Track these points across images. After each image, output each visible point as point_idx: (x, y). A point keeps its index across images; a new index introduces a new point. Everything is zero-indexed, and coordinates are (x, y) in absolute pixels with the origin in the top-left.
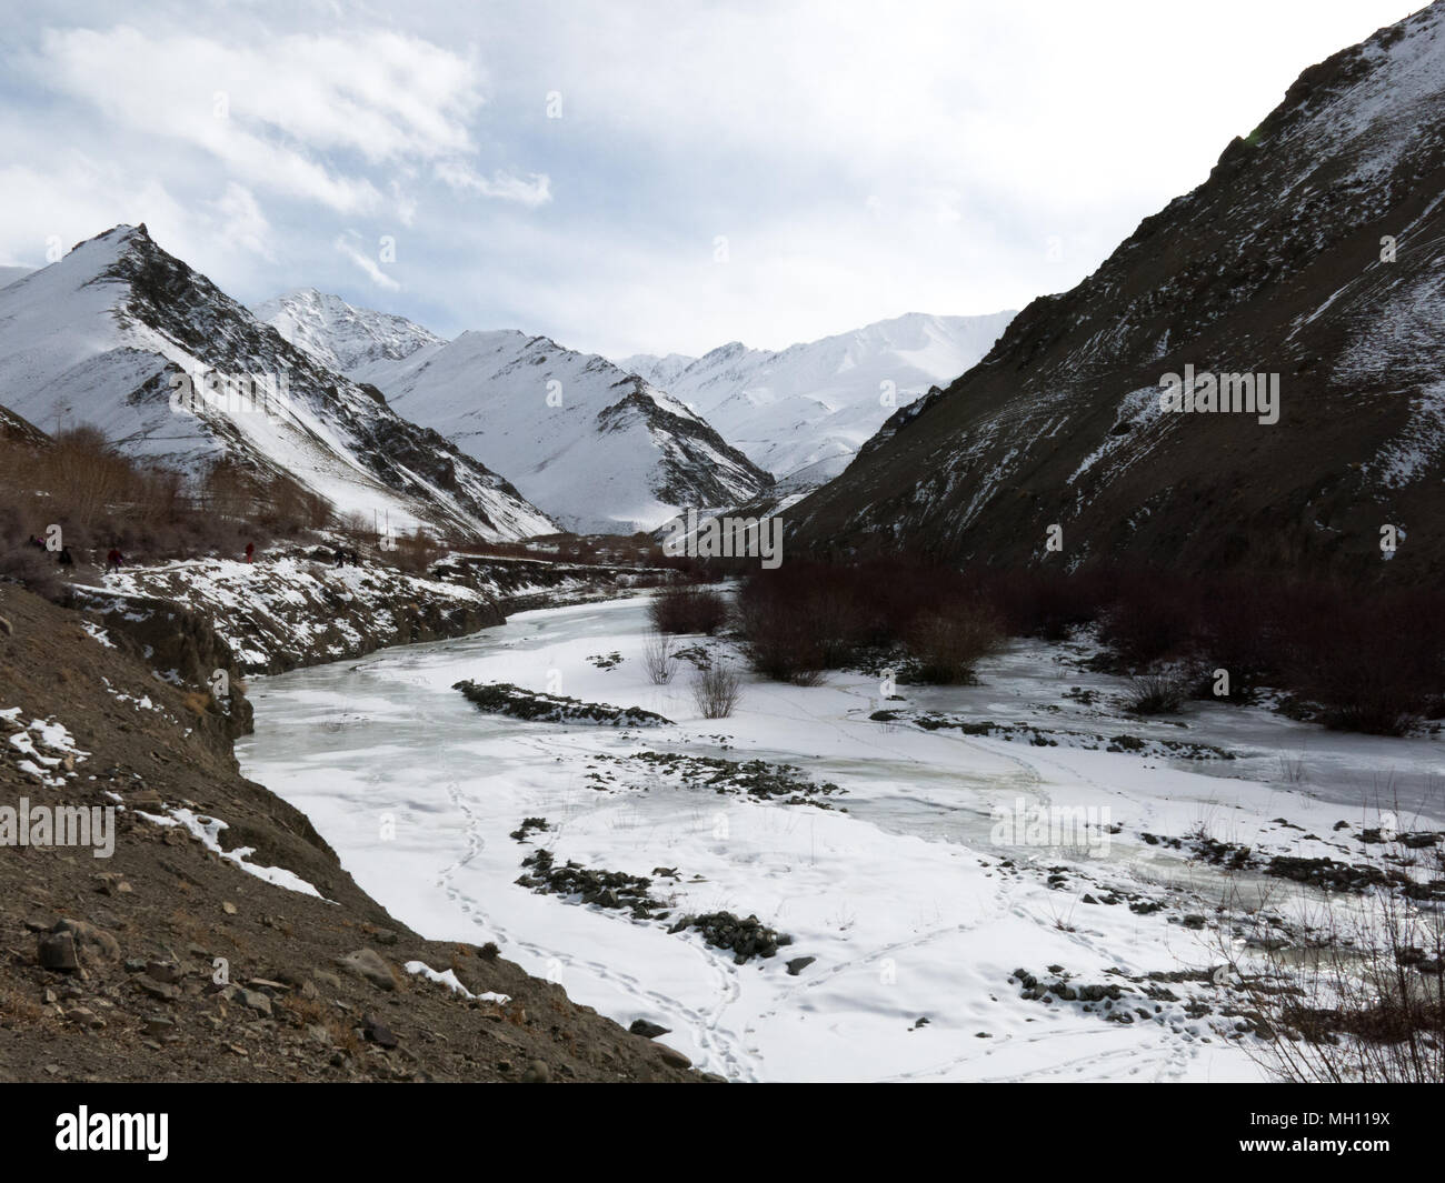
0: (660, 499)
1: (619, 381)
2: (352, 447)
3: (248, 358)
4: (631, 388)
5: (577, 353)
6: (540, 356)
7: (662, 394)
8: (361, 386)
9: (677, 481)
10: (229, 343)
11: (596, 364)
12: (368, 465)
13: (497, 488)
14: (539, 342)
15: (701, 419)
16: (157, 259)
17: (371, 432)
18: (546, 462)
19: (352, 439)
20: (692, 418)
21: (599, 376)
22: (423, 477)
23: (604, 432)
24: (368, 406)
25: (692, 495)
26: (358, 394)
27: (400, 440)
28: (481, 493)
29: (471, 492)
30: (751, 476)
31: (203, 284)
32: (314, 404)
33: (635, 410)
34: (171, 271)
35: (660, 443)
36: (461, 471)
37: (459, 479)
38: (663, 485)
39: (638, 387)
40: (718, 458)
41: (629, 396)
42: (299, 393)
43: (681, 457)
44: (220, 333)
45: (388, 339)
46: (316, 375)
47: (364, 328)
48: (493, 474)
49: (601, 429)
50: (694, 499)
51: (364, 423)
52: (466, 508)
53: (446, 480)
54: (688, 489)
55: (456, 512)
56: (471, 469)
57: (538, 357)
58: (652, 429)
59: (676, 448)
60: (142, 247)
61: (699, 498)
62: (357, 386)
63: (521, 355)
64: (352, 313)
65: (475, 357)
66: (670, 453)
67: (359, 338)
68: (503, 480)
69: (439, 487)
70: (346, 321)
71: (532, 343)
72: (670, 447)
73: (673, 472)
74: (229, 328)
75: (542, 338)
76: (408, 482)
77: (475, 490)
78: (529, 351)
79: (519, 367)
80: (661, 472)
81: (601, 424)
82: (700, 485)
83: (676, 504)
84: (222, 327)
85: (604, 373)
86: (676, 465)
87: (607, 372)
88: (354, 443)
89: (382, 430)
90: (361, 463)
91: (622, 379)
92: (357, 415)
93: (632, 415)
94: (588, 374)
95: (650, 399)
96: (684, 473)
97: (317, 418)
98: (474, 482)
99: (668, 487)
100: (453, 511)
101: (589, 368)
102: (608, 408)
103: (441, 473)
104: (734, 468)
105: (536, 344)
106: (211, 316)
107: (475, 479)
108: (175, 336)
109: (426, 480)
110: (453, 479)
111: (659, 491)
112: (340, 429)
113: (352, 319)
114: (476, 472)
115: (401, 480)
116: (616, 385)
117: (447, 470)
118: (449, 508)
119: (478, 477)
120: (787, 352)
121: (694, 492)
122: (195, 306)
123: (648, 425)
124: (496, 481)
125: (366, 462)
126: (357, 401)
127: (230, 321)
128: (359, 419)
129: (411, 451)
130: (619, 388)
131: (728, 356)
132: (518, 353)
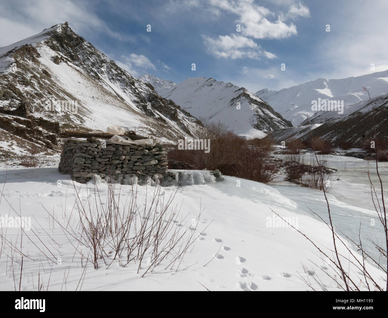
0: (255, 128)
1: (237, 90)
2: (135, 102)
3: (98, 68)
4: (242, 91)
5: (223, 82)
6: (211, 84)
7: (252, 94)
8: (145, 84)
9: (261, 122)
10: (92, 63)
11: (229, 85)
12: (141, 109)
13: (195, 122)
14: (211, 80)
15: (266, 102)
16: (69, 33)
17: (146, 98)
18: (212, 116)
19: (136, 99)
20: (263, 102)
21: (230, 88)
22: (165, 116)
23: (233, 106)
24: (147, 90)
25: (267, 127)
26: (144, 86)
27: (157, 101)
28: (188, 123)
29: (184, 123)
30: (283, 122)
31: (89, 45)
32: (122, 86)
33: (244, 98)
34: (74, 38)
35: (254, 109)
36: (181, 115)
37: (179, 118)
38: (256, 123)
39: (244, 91)
40: (272, 116)
41: (241, 94)
42: (117, 81)
43: (261, 114)
44: (89, 59)
45: (168, 88)
46: (128, 78)
47: (161, 84)
48: (193, 117)
49: (232, 105)
50: (267, 128)
51: (143, 94)
52: (182, 128)
53: (174, 117)
54: (265, 125)
55: (177, 129)
56: (185, 115)
57: (210, 84)
58: (250, 104)
59: (259, 110)
60: (64, 29)
61: (269, 128)
62: (144, 84)
63: (204, 84)
64: (158, 80)
65: (190, 85)
66: (257, 112)
67: (160, 87)
68: (197, 119)
69: (171, 120)
70: (157, 82)
71: (208, 80)
72: (257, 110)
73: (259, 118)
74: (93, 58)
75: (211, 78)
76: (157, 116)
77: (186, 122)
78: (207, 82)
79: (204, 87)
80: (255, 118)
81: (231, 104)
82: (269, 124)
83: (261, 130)
84: (90, 57)
85: (232, 88)
86: (260, 116)
87: (233, 87)
88: (136, 100)
89: (150, 98)
90: (138, 108)
91: (238, 89)
92: (141, 92)
93: (243, 99)
94: (227, 88)
95: (248, 95)
96: (263, 119)
97: (123, 90)
98: (186, 120)
99: (258, 124)
100: (176, 129)
101: (227, 86)
102: (233, 98)
103: (172, 114)
104: (278, 119)
105: (209, 80)
106: (87, 53)
107: (186, 118)
108: (65, 55)
109: (166, 117)
110: (177, 117)
111: (254, 125)
112: (131, 94)
113: (158, 82)
114: (187, 116)
115: (154, 115)
116: (236, 91)
117: (174, 113)
118: (174, 127)
119: (187, 118)
120: (281, 91)
121: (267, 126)
122: (81, 50)
123: (249, 102)
124: (194, 120)
125: (140, 107)
126: (143, 88)
127: (95, 56)
128: (142, 94)
129: (161, 105)
130: (237, 92)
131: (263, 92)
132: (203, 83)
